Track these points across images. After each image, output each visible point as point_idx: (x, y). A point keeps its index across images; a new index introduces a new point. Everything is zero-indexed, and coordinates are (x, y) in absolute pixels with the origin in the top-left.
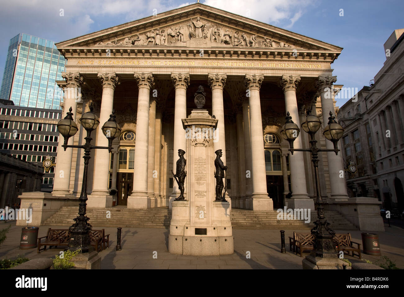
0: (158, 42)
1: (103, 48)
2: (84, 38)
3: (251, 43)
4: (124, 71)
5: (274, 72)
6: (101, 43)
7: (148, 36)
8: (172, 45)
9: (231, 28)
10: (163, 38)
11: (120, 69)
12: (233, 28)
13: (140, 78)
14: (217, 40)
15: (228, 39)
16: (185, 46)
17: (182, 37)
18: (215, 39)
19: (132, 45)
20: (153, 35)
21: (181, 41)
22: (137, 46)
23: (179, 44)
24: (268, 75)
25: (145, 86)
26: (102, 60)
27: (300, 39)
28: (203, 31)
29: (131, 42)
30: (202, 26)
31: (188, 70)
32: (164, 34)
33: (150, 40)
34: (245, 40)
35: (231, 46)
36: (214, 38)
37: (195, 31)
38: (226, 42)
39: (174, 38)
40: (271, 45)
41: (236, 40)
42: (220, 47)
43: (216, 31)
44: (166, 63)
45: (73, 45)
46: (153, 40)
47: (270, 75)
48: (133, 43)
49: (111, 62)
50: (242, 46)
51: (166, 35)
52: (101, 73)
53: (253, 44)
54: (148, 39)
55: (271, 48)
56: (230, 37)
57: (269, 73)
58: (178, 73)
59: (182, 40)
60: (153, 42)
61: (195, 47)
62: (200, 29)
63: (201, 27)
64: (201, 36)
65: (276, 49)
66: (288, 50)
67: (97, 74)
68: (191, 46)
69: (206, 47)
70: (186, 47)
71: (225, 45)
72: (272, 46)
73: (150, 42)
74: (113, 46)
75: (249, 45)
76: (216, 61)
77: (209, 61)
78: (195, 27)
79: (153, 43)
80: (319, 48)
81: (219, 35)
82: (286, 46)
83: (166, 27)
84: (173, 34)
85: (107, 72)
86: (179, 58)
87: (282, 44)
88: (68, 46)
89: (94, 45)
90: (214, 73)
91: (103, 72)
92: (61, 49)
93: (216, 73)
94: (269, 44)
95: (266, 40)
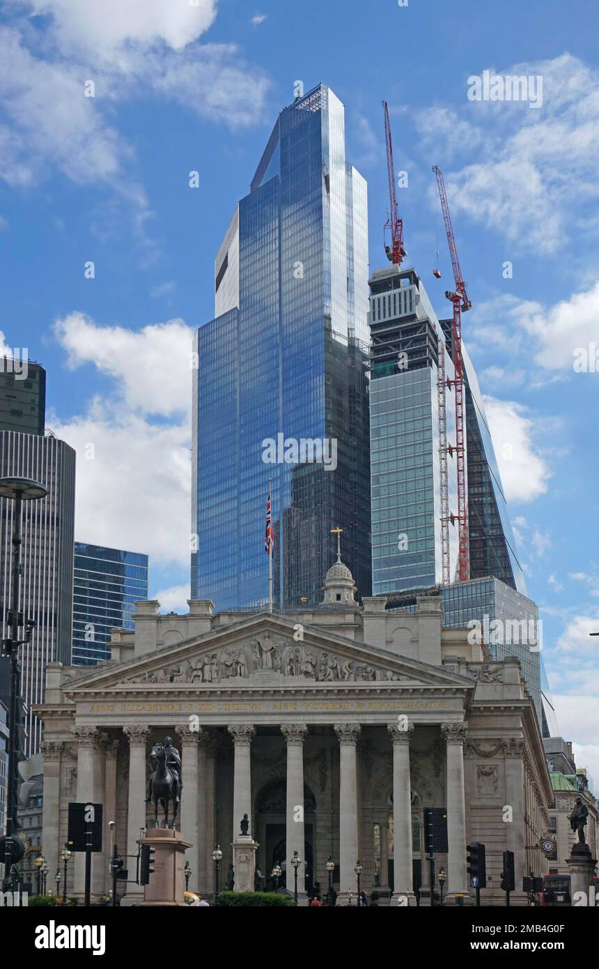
0: (207, 677)
1: (129, 690)
2: (100, 675)
4: (160, 722)
5: (377, 717)
6: (125, 680)
7: (193, 667)
8: (228, 681)
9: (316, 647)
10: (215, 667)
11: (155, 719)
12: (320, 648)
13: (184, 732)
14: (294, 670)
15: (310, 669)
17: (243, 669)
18: (292, 668)
19: (170, 684)
20: (199, 666)
21: (241, 675)
22: (177, 686)
23: (239, 681)
24: (368, 722)
25: (192, 744)
26: (127, 704)
27: (415, 667)
28: (273, 655)
29: (169, 678)
30: (273, 648)
31: (252, 718)
32: (215, 661)
33: (195, 673)
34: (334, 668)
35: (313, 680)
36: (289, 667)
37: (261, 655)
38: (307, 674)
39: (231, 668)
40: (374, 677)
41: (323, 667)
42: (298, 685)
43: (292, 657)
44: (220, 707)
45: (88, 686)
46: (200, 673)
47: (371, 722)
48: (171, 680)
49: (140, 708)
50: (330, 680)
51: (220, 663)
52: (127, 724)
53: (347, 676)
54: (192, 672)
55: (372, 683)
56: (314, 666)
57: (370, 720)
58: (236, 723)
59: (243, 674)
60: (200, 676)
61: (260, 685)
62: (269, 653)
63: (271, 650)
64: (270, 665)
66: (396, 685)
67: (121, 728)
68: (255, 686)
69: (278, 685)
70: (248, 686)
71: (304, 680)
72: (375, 679)
73: (195, 676)
74: (143, 687)
75: (340, 676)
76: (293, 702)
77: (283, 702)
78: (261, 649)
79: (201, 678)
80: (444, 681)
81: (297, 661)
82: (395, 677)
83: (219, 647)
84: (228, 664)
85: (136, 724)
86: (239, 700)
87: (389, 674)
88: (79, 687)
89: (115, 685)
90: (290, 723)
91: (131, 724)
92: (68, 693)
93: (293, 723)
94: (370, 675)
95: (366, 668)
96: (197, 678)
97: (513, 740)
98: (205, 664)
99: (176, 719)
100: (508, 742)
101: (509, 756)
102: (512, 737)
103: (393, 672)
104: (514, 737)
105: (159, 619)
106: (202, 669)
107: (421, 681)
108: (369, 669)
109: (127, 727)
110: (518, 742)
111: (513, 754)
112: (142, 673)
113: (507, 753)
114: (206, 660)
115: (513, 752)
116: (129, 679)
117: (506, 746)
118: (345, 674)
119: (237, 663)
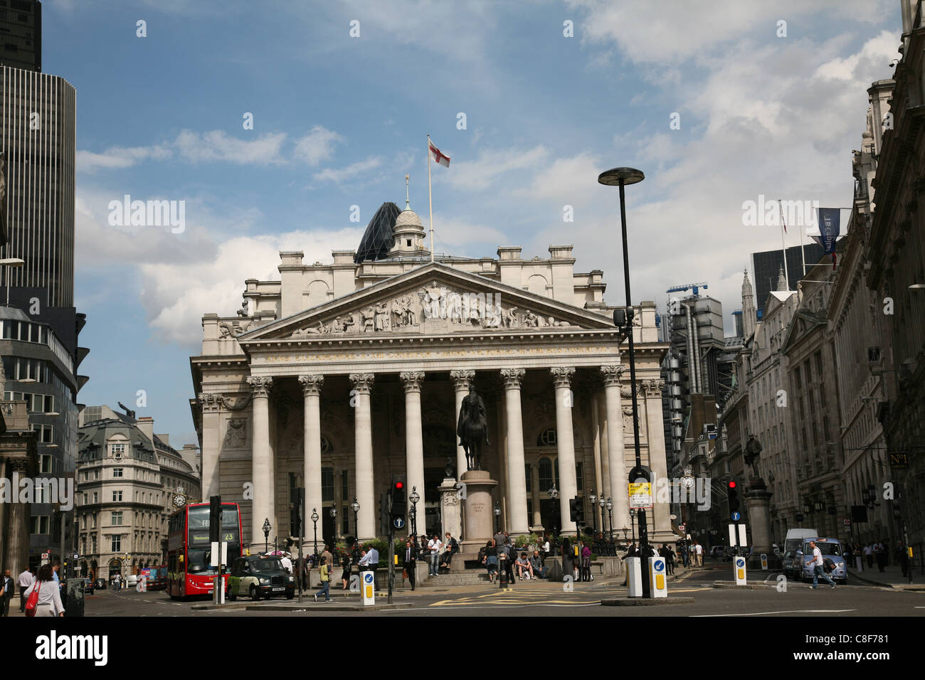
0: (379, 326)
1: (305, 340)
3: (509, 320)
4: (334, 370)
5: (540, 361)
6: (300, 330)
7: (365, 317)
8: (400, 330)
10: (386, 317)
11: (329, 367)
13: (358, 380)
16: (418, 331)
17: (413, 318)
19: (343, 333)
20: (372, 314)
21: (411, 323)
22: (352, 336)
23: (410, 329)
24: (532, 366)
25: (364, 392)
26: (303, 354)
29: (343, 328)
31: (422, 365)
32: (385, 310)
33: (367, 322)
35: (480, 328)
39: (401, 317)
40: (537, 323)
42: (466, 332)
44: (392, 355)
45: (262, 337)
46: (372, 322)
47: (535, 366)
48: (345, 329)
49: (314, 358)
50: (496, 327)
51: (390, 312)
52: (303, 373)
53: (511, 323)
54: (364, 322)
55: (536, 328)
57: (534, 364)
58: (407, 370)
59: (413, 323)
60: (372, 325)
61: (431, 333)
65: (543, 330)
66: (558, 330)
67: (296, 378)
68: (426, 333)
69: (447, 333)
70: (418, 334)
71: (472, 328)
72: (537, 325)
73: (368, 325)
74: (318, 337)
76: (461, 349)
77: (451, 349)
79: (373, 327)
80: (601, 326)
82: (557, 323)
83: (389, 297)
84: (399, 313)
85: (311, 373)
86: (409, 348)
87: (551, 320)
88: (256, 338)
89: (291, 335)
90: (458, 368)
91: (306, 373)
92: (245, 344)
93: (461, 368)
94: (533, 321)
95: (529, 315)
96: (369, 327)
97: (653, 381)
98: (376, 313)
99: (350, 367)
100: (648, 383)
101: (650, 397)
102: (651, 378)
103: (554, 318)
104: (654, 378)
105: (304, 269)
106: (374, 318)
107: (581, 326)
108: (532, 315)
109: (303, 377)
110: (657, 383)
111: (653, 394)
112: (315, 323)
113: (649, 394)
114: (378, 309)
115: (653, 393)
116: (303, 330)
117: (647, 386)
118: (510, 320)
119: (408, 312)
